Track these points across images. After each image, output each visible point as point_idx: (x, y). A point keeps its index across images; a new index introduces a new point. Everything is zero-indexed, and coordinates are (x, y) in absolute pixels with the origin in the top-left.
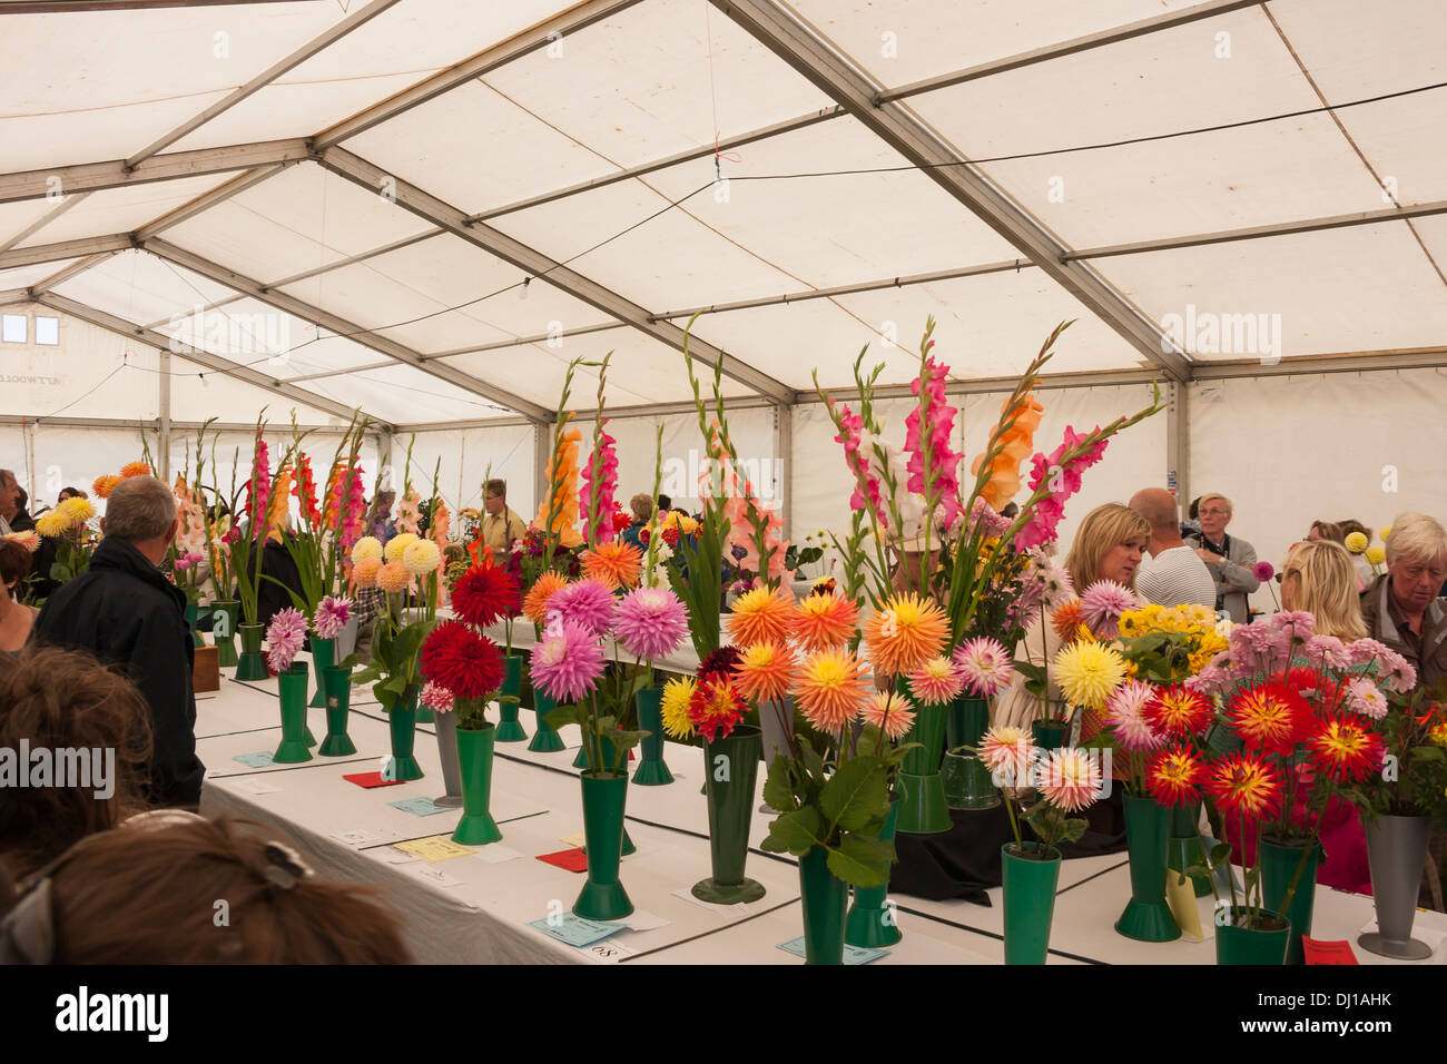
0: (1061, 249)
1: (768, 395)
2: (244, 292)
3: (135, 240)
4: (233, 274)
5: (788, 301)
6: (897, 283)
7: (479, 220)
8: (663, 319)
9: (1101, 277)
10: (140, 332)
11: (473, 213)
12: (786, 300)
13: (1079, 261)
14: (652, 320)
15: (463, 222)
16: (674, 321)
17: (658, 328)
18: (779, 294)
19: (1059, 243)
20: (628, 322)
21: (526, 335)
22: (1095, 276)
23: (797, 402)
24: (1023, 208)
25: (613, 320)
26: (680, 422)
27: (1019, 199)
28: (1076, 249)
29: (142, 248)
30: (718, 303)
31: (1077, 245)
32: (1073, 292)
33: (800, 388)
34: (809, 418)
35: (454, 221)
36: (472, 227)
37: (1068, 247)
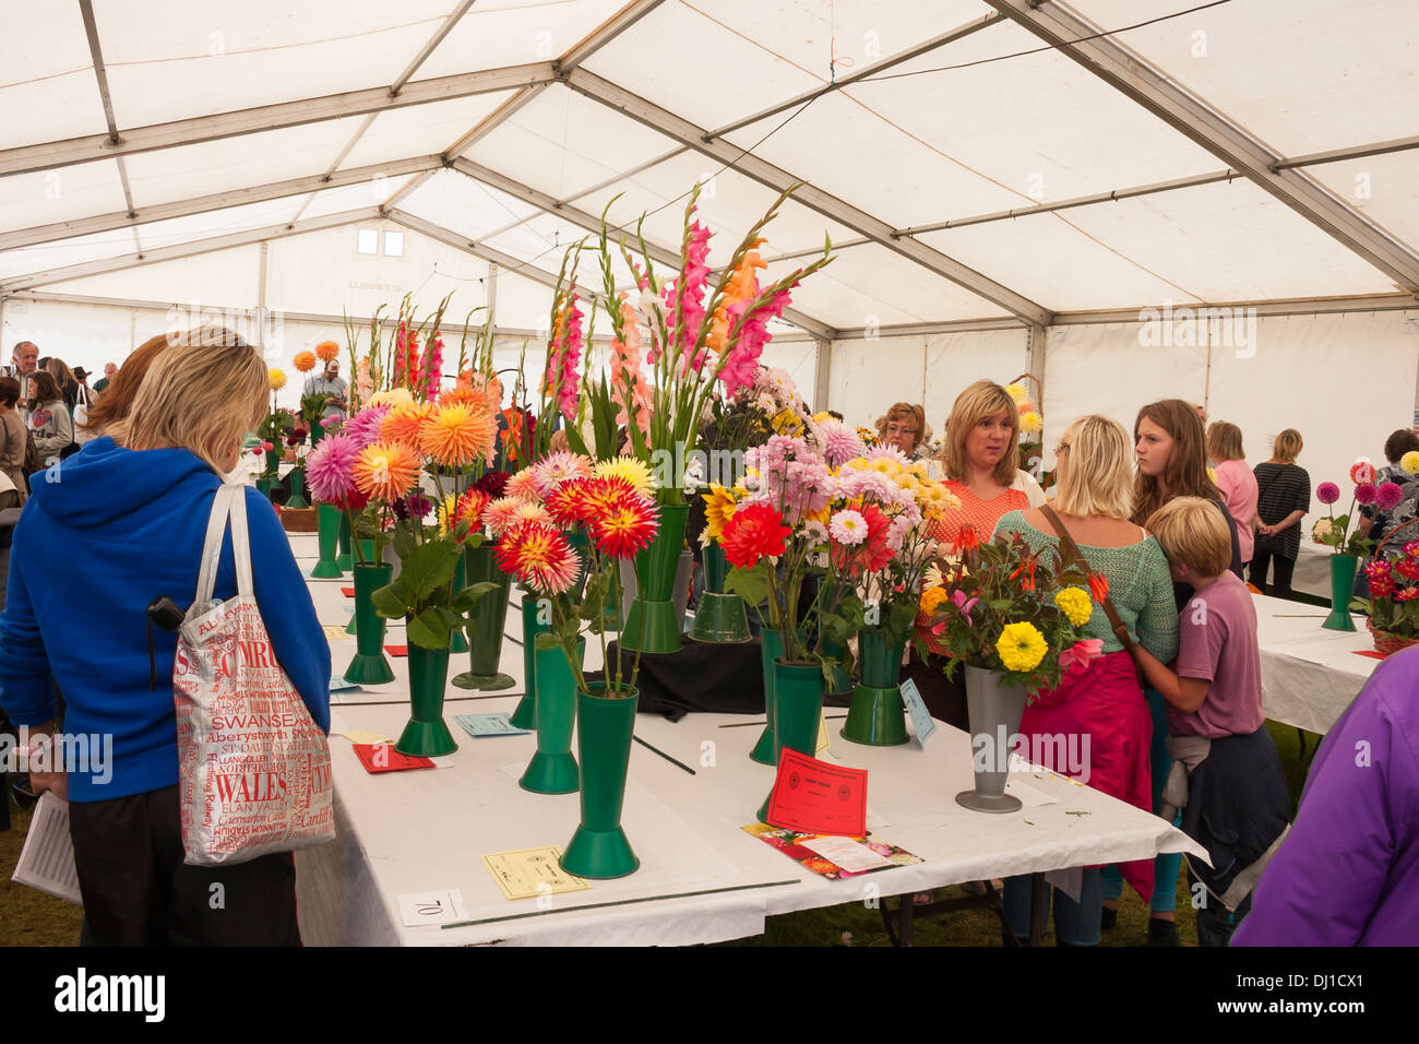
0: (1272, 157)
1: (1021, 315)
2: (541, 207)
3: (446, 160)
4: (531, 191)
5: (1014, 216)
6: (1113, 197)
7: (717, 135)
8: (907, 235)
9: (1324, 187)
10: (472, 246)
11: (711, 129)
12: (1012, 215)
13: (1294, 169)
14: (896, 236)
15: (702, 138)
16: (915, 236)
17: (903, 244)
18: (1005, 209)
19: (1269, 151)
20: (873, 239)
21: (790, 251)
22: (1318, 186)
23: (1052, 324)
24: (1220, 113)
25: (861, 237)
26: (946, 341)
27: (1209, 101)
28: (1288, 157)
29: (452, 167)
30: (952, 218)
31: (1289, 151)
32: (1289, 205)
33: (1055, 310)
34: (1062, 340)
35: (696, 139)
36: (711, 143)
37: (1280, 155)
